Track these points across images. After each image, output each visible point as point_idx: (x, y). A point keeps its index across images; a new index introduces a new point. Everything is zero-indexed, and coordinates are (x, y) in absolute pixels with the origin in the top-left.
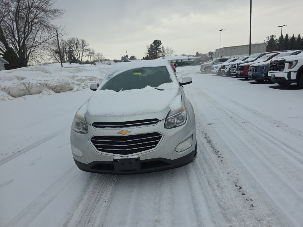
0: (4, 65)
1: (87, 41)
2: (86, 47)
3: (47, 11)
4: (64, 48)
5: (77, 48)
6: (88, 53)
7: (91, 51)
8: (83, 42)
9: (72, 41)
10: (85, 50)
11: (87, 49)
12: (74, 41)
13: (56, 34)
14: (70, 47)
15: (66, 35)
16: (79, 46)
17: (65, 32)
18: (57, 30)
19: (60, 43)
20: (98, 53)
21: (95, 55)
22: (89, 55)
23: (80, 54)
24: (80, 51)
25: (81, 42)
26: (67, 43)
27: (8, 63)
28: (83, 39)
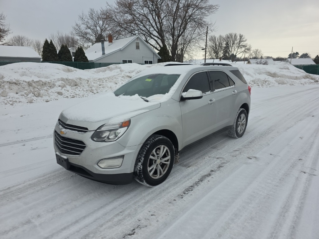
0: (158, 59)
1: (246, 37)
2: (243, 42)
3: (202, 8)
4: (220, 44)
5: (233, 44)
6: (243, 49)
7: (248, 47)
8: (241, 37)
9: (229, 37)
10: (241, 46)
11: (244, 45)
12: (232, 36)
13: (206, 31)
14: (227, 43)
15: (215, 31)
16: (236, 42)
17: (214, 28)
18: (207, 27)
19: (217, 39)
20: (256, 49)
21: (251, 52)
22: (245, 51)
23: (235, 51)
24: (236, 47)
25: (238, 37)
26: (224, 39)
27: (161, 58)
28: (242, 34)
